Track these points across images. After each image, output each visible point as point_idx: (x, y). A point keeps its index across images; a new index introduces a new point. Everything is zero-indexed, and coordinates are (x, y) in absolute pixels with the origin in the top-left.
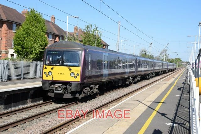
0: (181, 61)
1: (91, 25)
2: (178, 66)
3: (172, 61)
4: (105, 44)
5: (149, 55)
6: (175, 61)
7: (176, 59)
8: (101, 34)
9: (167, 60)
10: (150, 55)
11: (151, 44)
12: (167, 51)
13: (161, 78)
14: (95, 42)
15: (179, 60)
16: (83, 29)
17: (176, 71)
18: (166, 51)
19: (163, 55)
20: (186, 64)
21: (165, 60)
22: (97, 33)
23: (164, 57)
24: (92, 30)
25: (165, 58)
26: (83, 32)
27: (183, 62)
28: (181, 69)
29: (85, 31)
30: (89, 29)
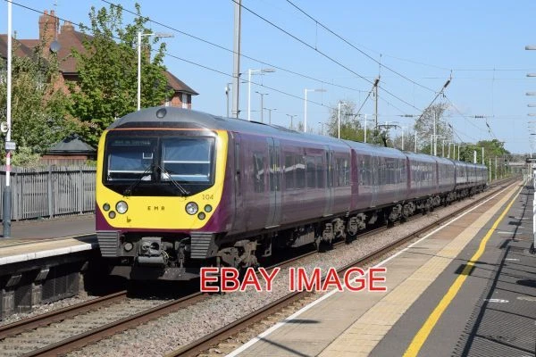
0: (503, 151)
1: (120, 8)
2: (493, 175)
3: (465, 153)
4: (178, 88)
5: (368, 132)
6: (479, 152)
7: (483, 144)
8: (163, 46)
9: (446, 148)
10: (372, 128)
11: (376, 85)
12: (445, 114)
13: (421, 227)
14: (134, 79)
15: (493, 148)
16: (81, 26)
17: (486, 193)
18: (440, 111)
19: (428, 128)
20: (523, 163)
21: (439, 150)
22: (145, 40)
23: (434, 137)
24: (123, 28)
25: (439, 141)
26: (82, 38)
27: (511, 158)
28: (503, 185)
29: (89, 33)
30: (108, 26)
